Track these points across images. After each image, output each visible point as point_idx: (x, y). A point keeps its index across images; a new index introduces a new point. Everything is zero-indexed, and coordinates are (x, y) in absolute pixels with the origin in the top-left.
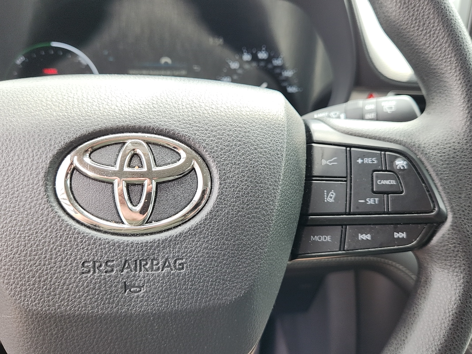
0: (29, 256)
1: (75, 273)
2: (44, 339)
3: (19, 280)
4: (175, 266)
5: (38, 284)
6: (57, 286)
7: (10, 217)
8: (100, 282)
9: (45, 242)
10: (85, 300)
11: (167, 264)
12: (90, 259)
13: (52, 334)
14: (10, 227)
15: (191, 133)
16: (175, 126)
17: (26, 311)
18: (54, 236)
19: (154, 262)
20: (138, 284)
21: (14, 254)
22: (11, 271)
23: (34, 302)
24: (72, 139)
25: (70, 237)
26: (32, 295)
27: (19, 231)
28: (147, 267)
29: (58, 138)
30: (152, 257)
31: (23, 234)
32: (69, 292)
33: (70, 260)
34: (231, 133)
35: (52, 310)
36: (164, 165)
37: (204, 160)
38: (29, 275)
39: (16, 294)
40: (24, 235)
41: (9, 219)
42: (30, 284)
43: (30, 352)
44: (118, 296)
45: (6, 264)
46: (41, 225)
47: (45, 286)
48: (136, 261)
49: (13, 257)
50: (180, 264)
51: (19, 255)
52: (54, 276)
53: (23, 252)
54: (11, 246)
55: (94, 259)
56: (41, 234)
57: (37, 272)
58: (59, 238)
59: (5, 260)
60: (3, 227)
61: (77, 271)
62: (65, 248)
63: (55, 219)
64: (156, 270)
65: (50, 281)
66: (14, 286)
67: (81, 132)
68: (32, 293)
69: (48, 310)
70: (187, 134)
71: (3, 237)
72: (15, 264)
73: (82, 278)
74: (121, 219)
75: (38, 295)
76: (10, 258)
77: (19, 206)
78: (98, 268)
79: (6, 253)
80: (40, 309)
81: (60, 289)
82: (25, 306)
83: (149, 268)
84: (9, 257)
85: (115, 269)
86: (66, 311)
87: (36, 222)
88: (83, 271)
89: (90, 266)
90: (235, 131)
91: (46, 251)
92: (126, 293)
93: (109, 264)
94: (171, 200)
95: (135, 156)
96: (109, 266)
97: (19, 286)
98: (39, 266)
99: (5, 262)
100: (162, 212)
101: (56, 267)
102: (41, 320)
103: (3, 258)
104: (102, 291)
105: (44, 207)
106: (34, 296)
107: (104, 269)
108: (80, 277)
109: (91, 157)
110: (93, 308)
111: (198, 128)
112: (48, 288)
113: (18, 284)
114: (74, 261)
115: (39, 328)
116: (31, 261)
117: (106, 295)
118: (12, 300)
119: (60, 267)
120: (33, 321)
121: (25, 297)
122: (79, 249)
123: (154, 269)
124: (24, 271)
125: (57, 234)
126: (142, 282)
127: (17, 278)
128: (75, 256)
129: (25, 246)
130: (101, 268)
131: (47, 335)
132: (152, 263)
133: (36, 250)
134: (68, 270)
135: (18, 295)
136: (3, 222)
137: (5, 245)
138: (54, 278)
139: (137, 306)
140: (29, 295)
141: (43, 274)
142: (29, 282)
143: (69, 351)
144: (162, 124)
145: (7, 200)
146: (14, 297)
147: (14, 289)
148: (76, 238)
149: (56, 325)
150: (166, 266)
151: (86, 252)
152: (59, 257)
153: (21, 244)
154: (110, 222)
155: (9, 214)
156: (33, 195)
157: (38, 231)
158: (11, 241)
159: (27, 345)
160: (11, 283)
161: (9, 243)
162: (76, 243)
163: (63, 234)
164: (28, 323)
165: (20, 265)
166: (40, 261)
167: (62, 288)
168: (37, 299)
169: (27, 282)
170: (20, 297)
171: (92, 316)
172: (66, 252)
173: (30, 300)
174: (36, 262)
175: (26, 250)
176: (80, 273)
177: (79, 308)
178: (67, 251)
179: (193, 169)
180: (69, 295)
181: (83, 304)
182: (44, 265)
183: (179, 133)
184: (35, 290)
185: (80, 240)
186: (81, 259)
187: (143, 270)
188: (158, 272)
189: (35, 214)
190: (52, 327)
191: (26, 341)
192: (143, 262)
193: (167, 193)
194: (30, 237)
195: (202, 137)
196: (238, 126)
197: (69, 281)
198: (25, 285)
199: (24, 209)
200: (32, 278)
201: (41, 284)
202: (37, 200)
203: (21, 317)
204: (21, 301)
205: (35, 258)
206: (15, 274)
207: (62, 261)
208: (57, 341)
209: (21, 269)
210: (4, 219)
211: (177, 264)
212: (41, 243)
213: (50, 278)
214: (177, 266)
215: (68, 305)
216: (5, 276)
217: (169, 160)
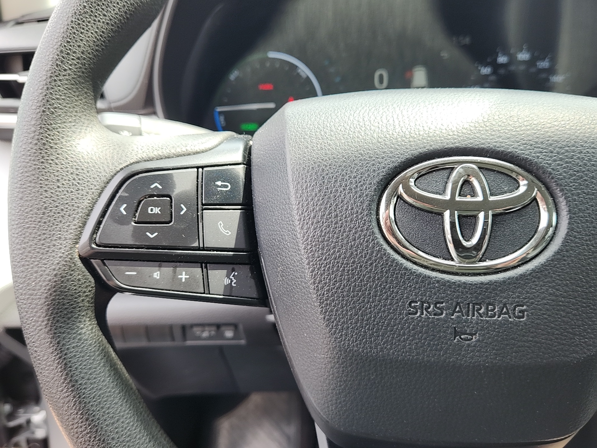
0: (352, 292)
1: (400, 314)
2: (359, 384)
3: (341, 316)
4: (514, 314)
5: (361, 323)
6: (380, 327)
7: (334, 248)
8: (428, 325)
9: (370, 277)
10: (410, 344)
11: (505, 310)
12: (417, 299)
13: (370, 378)
14: (333, 259)
15: (533, 156)
16: (513, 148)
17: (346, 351)
18: (379, 271)
19: (489, 307)
20: (470, 331)
21: (337, 289)
22: (333, 307)
23: (355, 342)
24: (396, 164)
25: (397, 273)
26: (354, 335)
27: (342, 264)
28: (481, 312)
29: (382, 162)
30: (487, 301)
31: (346, 267)
32: (393, 334)
33: (396, 298)
34: (582, 155)
35: (374, 353)
36: (500, 194)
37: (548, 188)
38: (351, 312)
39: (337, 332)
40: (348, 269)
41: (333, 250)
42: (352, 322)
43: (340, 396)
44: (447, 343)
45: (328, 298)
46: (366, 259)
47: (368, 325)
48: (469, 304)
49: (336, 291)
50: (520, 312)
51: (342, 289)
52: (378, 316)
53: (347, 286)
54: (334, 279)
55: (422, 299)
56: (366, 268)
57: (360, 310)
58: (385, 274)
59: (327, 295)
60: (326, 258)
61: (402, 311)
62: (391, 285)
63: (381, 253)
64: (491, 317)
65: (374, 321)
66: (335, 322)
67: (406, 156)
68: (354, 332)
69: (369, 351)
70: (528, 157)
71: (326, 270)
72: (337, 299)
73: (408, 319)
74: (451, 256)
75: (360, 335)
76: (333, 293)
77: (343, 237)
78: (425, 309)
79: (328, 287)
80: (361, 351)
81: (384, 329)
82: (346, 346)
83: (483, 313)
84: (331, 291)
85: (444, 312)
86: (388, 355)
87: (360, 255)
88: (410, 312)
89: (417, 307)
90: (586, 152)
91: (371, 287)
92: (456, 340)
93: (438, 305)
94: (508, 235)
95: (466, 183)
96: (438, 308)
97: (340, 323)
98: (363, 303)
99: (328, 296)
100: (498, 249)
101: (380, 305)
102: (360, 363)
103: (326, 292)
104: (429, 335)
105: (370, 238)
106: (355, 336)
107: (433, 312)
108: (405, 318)
109: (416, 184)
110: (418, 354)
111: (541, 150)
112: (370, 328)
113: (340, 322)
114: (401, 300)
115: (356, 371)
116: (354, 297)
117: (434, 340)
118: (332, 338)
119: (385, 305)
120: (352, 362)
121: (346, 336)
122: (406, 286)
123: (489, 315)
124: (347, 308)
125: (382, 268)
126: (475, 329)
127: (339, 314)
128: (401, 294)
129: (349, 281)
130: (429, 310)
131: (363, 379)
132: (487, 308)
133: (360, 285)
134: (394, 310)
135: (339, 333)
136: (326, 253)
137: (327, 278)
138: (378, 317)
139: (467, 356)
140: (350, 334)
141: (366, 312)
142: (351, 319)
143: (383, 400)
144: (498, 145)
145: (330, 230)
146: (334, 335)
147: (335, 326)
148: (403, 274)
149: (376, 370)
150: (503, 312)
151: (414, 290)
152: (384, 294)
153: (344, 278)
154: (438, 258)
155: (332, 245)
156: (357, 225)
157: (363, 265)
158: (334, 274)
159: (339, 388)
160: (332, 320)
161: (332, 276)
162: (403, 280)
163: (389, 269)
164: (346, 365)
165: (342, 301)
166: (364, 297)
167: (385, 329)
168: (358, 339)
169: (349, 320)
170: (342, 335)
171: (417, 363)
172: (392, 290)
173: (352, 339)
174: (360, 299)
175: (350, 284)
176: (406, 313)
177: (403, 352)
178: (393, 288)
179: (535, 199)
180: (393, 338)
181: (408, 348)
182: (368, 302)
183: (519, 156)
184: (357, 329)
185: (408, 277)
186: (407, 297)
187: (476, 316)
188: (494, 319)
189: (360, 246)
190: (371, 372)
191: (338, 384)
192: (476, 306)
193: (504, 228)
194: (354, 271)
195: (547, 160)
196: (590, 146)
197: (394, 322)
198: (347, 323)
199: (348, 240)
200: (354, 315)
201: (364, 323)
202: (362, 231)
203: (339, 357)
204: (342, 340)
205: (358, 295)
206: (337, 311)
207: (387, 299)
208: (373, 387)
209: (344, 306)
210: (327, 250)
211: (517, 312)
212: (365, 279)
213: (373, 317)
214: (516, 314)
215: (391, 349)
216: (327, 312)
217: (505, 189)
